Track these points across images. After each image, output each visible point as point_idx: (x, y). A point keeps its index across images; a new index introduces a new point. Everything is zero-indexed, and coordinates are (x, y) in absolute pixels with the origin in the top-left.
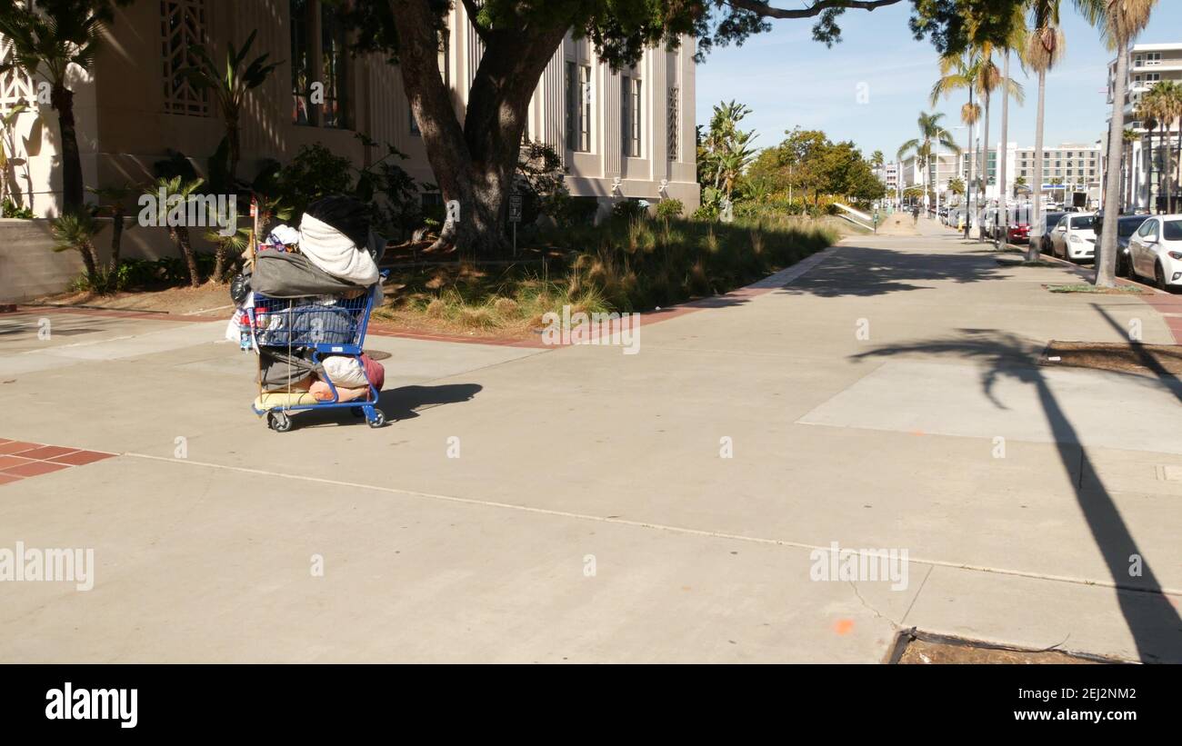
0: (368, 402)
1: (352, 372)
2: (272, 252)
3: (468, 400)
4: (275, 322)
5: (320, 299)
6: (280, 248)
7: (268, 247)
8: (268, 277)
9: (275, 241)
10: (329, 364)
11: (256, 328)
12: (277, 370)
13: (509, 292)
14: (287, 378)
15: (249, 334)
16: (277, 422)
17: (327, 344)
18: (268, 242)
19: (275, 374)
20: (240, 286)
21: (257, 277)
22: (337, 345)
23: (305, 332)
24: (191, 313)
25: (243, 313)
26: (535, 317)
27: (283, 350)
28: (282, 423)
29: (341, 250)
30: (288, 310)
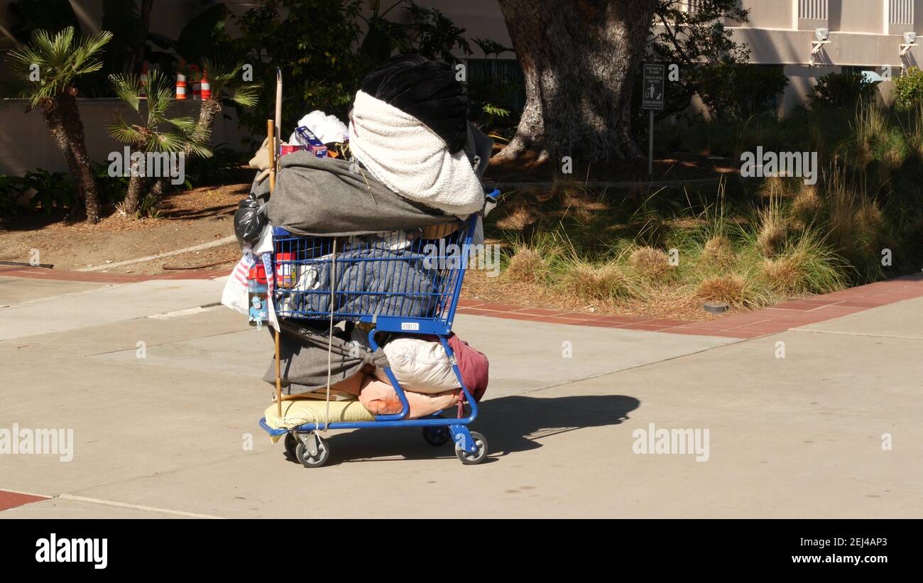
0: (459, 419)
1: (434, 365)
2: (305, 157)
3: (620, 422)
4: (307, 278)
5: (382, 240)
6: (316, 148)
7: (295, 148)
8: (298, 200)
9: (307, 139)
10: (395, 350)
11: (276, 286)
12: (307, 361)
13: (659, 240)
14: (325, 374)
15: (263, 297)
16: (304, 451)
17: (393, 317)
18: (293, 141)
19: (302, 367)
20: (250, 214)
21: (278, 198)
22: (409, 319)
23: (357, 295)
24: (89, 269)
25: (253, 262)
26: (705, 281)
27: (321, 325)
28: (314, 452)
29: (425, 152)
30: (331, 256)
